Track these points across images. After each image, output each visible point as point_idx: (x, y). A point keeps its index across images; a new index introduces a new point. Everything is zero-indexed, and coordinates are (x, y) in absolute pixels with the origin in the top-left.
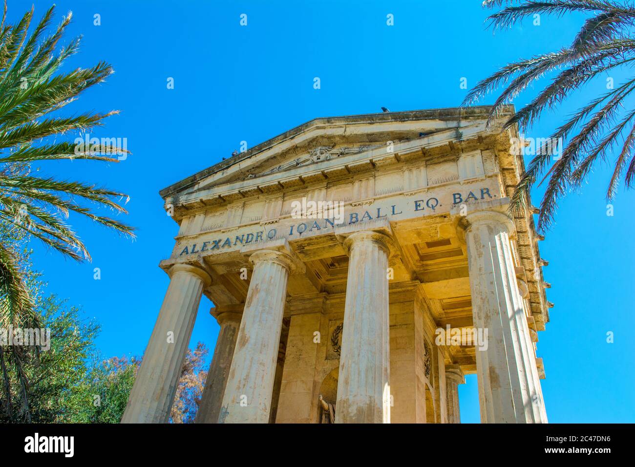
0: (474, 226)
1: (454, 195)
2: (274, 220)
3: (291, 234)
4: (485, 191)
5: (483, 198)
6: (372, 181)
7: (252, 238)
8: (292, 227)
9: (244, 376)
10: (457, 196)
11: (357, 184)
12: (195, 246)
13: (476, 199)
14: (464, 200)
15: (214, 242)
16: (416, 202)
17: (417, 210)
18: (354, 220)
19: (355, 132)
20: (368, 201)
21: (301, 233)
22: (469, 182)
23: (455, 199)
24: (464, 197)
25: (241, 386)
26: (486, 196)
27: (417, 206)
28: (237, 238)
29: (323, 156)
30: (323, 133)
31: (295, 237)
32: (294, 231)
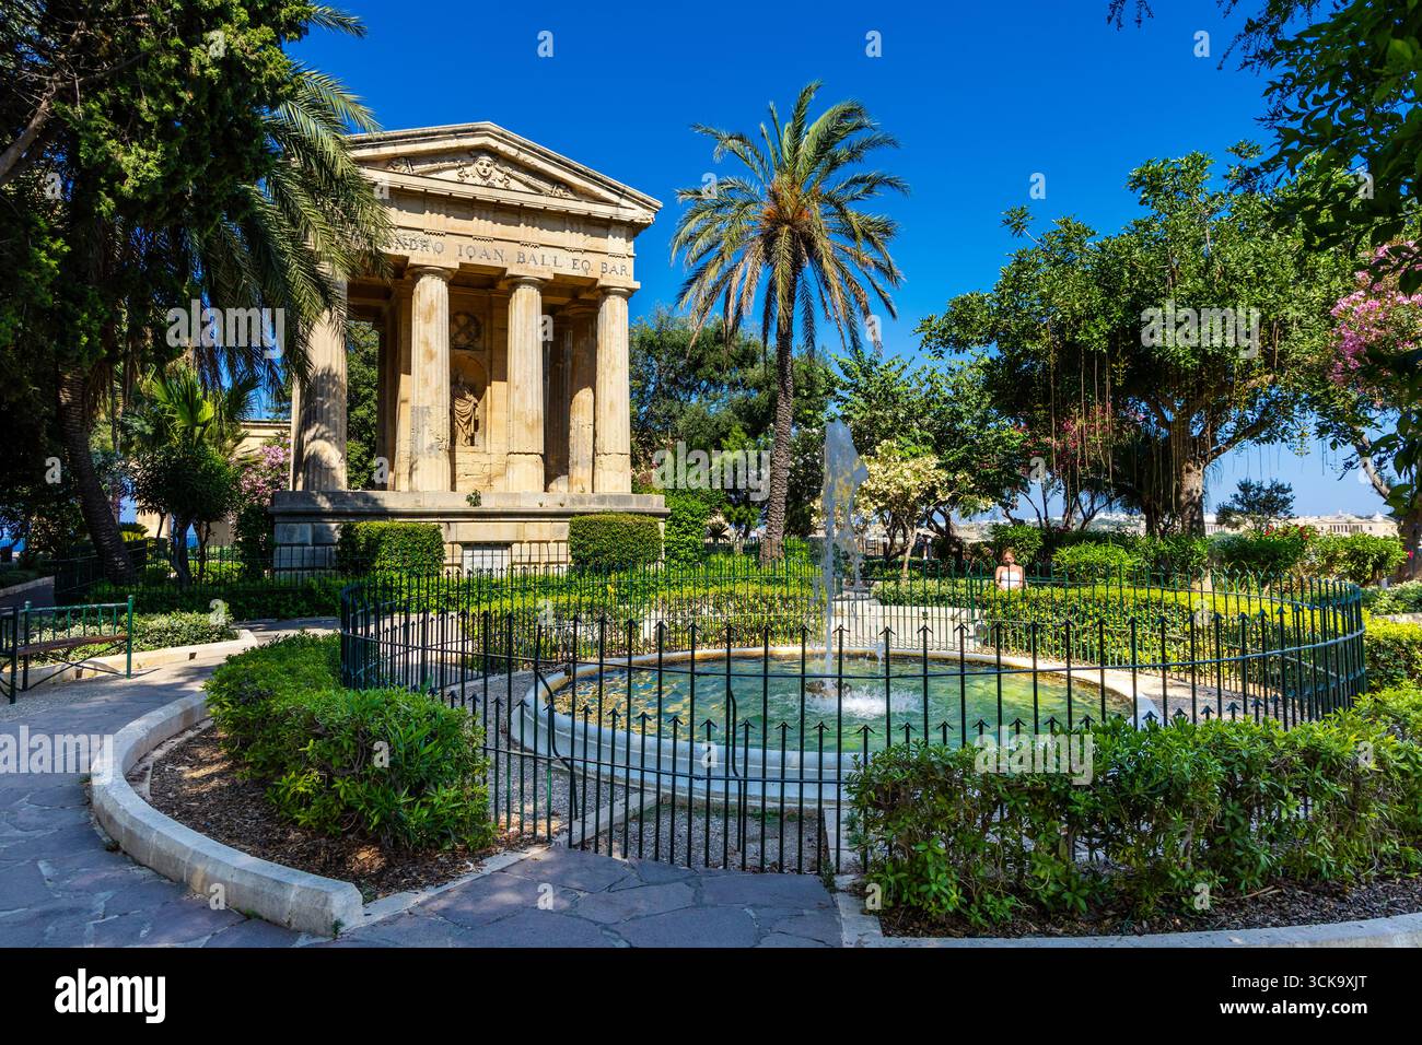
1: (603, 264)
2: (441, 233)
3: (461, 254)
5: (621, 274)
6: (538, 222)
7: (416, 246)
8: (460, 247)
9: (438, 386)
10: (604, 266)
11: (524, 220)
13: (617, 273)
14: (608, 271)
16: (573, 260)
17: (574, 268)
18: (522, 259)
20: (535, 245)
21: (471, 257)
22: (614, 255)
24: (609, 267)
25: (438, 393)
26: (623, 273)
27: (574, 264)
28: (397, 239)
29: (488, 169)
30: (493, 143)
31: (466, 260)
32: (464, 253)
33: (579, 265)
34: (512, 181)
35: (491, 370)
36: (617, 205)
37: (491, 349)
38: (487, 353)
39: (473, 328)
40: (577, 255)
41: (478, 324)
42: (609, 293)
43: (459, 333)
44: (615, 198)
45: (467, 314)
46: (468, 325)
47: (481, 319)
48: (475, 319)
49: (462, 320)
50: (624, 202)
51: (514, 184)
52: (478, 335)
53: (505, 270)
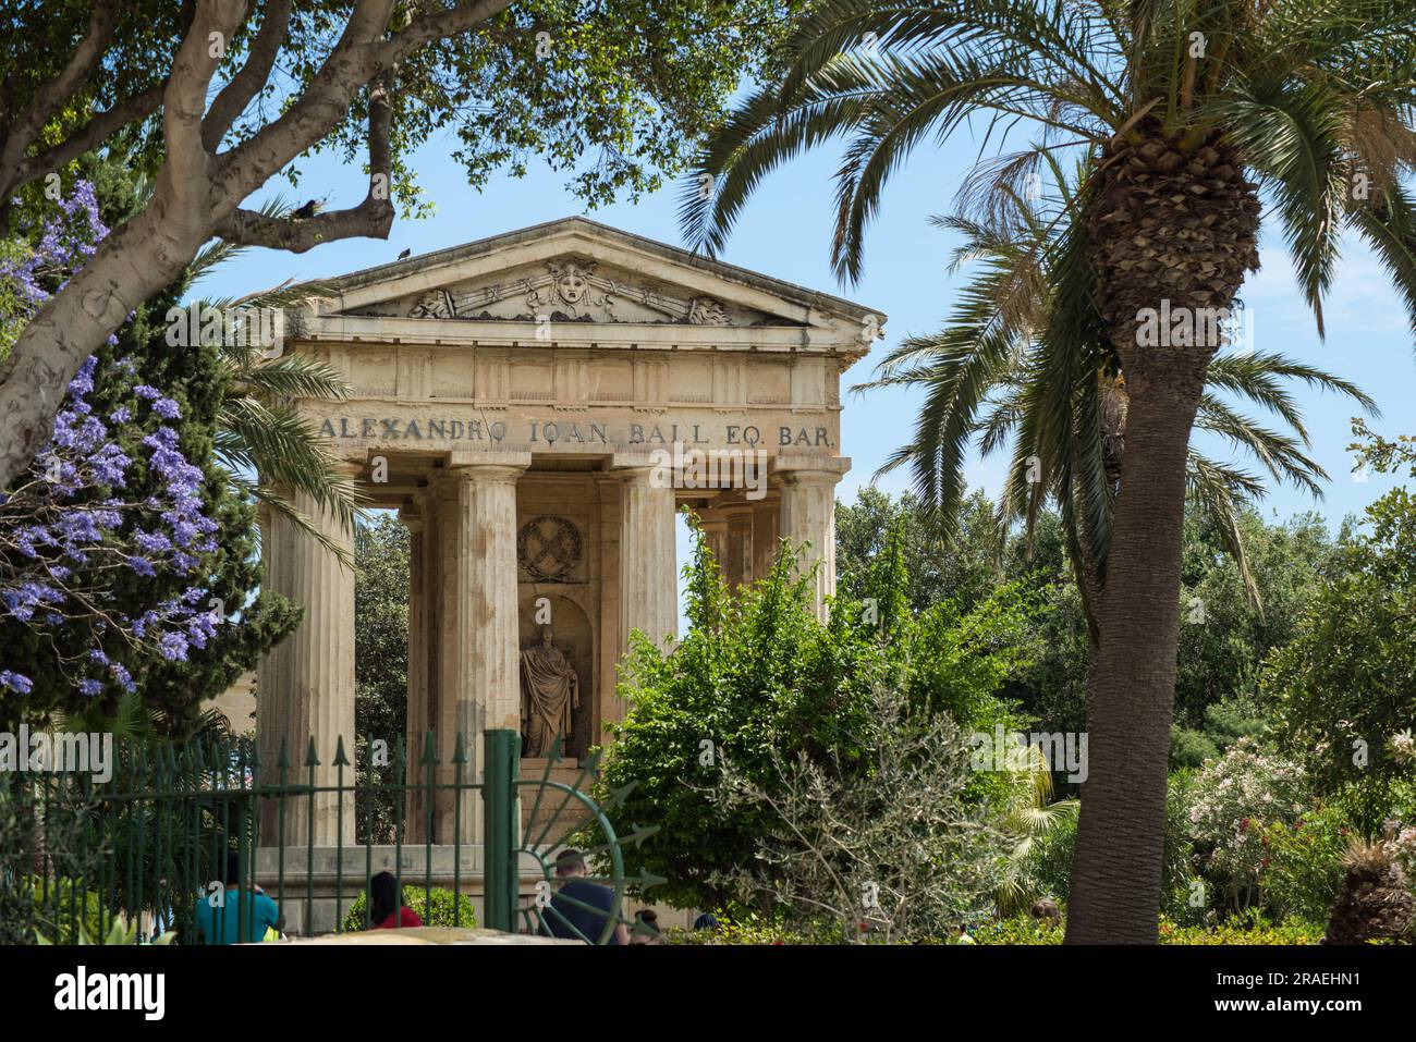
0: (801, 486)
1: (782, 428)
2: (501, 406)
3: (534, 439)
4: (821, 433)
5: (817, 444)
6: (664, 370)
7: (462, 431)
8: (534, 426)
9: (497, 665)
10: (785, 432)
11: (640, 369)
12: (344, 422)
13: (809, 443)
14: (793, 441)
15: (385, 423)
16: (729, 428)
17: (729, 442)
18: (637, 437)
19: (644, 270)
20: (660, 409)
21: (551, 442)
22: (803, 413)
23: (782, 436)
24: (794, 435)
25: (498, 678)
26: (821, 441)
27: (731, 435)
28: (432, 424)
29: (579, 291)
30: (585, 249)
31: (542, 446)
32: (539, 436)
33: (739, 435)
34: (618, 302)
35: (599, 617)
36: (804, 325)
37: (599, 580)
38: (593, 586)
39: (567, 544)
40: (734, 420)
41: (576, 535)
42: (795, 480)
43: (543, 554)
44: (797, 314)
45: (558, 520)
46: (559, 537)
47: (580, 525)
48: (570, 526)
49: (548, 529)
50: (814, 317)
51: (622, 309)
52: (577, 554)
53: (609, 457)
